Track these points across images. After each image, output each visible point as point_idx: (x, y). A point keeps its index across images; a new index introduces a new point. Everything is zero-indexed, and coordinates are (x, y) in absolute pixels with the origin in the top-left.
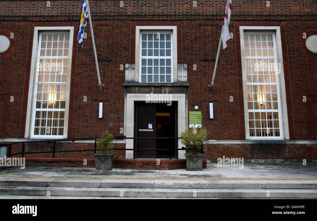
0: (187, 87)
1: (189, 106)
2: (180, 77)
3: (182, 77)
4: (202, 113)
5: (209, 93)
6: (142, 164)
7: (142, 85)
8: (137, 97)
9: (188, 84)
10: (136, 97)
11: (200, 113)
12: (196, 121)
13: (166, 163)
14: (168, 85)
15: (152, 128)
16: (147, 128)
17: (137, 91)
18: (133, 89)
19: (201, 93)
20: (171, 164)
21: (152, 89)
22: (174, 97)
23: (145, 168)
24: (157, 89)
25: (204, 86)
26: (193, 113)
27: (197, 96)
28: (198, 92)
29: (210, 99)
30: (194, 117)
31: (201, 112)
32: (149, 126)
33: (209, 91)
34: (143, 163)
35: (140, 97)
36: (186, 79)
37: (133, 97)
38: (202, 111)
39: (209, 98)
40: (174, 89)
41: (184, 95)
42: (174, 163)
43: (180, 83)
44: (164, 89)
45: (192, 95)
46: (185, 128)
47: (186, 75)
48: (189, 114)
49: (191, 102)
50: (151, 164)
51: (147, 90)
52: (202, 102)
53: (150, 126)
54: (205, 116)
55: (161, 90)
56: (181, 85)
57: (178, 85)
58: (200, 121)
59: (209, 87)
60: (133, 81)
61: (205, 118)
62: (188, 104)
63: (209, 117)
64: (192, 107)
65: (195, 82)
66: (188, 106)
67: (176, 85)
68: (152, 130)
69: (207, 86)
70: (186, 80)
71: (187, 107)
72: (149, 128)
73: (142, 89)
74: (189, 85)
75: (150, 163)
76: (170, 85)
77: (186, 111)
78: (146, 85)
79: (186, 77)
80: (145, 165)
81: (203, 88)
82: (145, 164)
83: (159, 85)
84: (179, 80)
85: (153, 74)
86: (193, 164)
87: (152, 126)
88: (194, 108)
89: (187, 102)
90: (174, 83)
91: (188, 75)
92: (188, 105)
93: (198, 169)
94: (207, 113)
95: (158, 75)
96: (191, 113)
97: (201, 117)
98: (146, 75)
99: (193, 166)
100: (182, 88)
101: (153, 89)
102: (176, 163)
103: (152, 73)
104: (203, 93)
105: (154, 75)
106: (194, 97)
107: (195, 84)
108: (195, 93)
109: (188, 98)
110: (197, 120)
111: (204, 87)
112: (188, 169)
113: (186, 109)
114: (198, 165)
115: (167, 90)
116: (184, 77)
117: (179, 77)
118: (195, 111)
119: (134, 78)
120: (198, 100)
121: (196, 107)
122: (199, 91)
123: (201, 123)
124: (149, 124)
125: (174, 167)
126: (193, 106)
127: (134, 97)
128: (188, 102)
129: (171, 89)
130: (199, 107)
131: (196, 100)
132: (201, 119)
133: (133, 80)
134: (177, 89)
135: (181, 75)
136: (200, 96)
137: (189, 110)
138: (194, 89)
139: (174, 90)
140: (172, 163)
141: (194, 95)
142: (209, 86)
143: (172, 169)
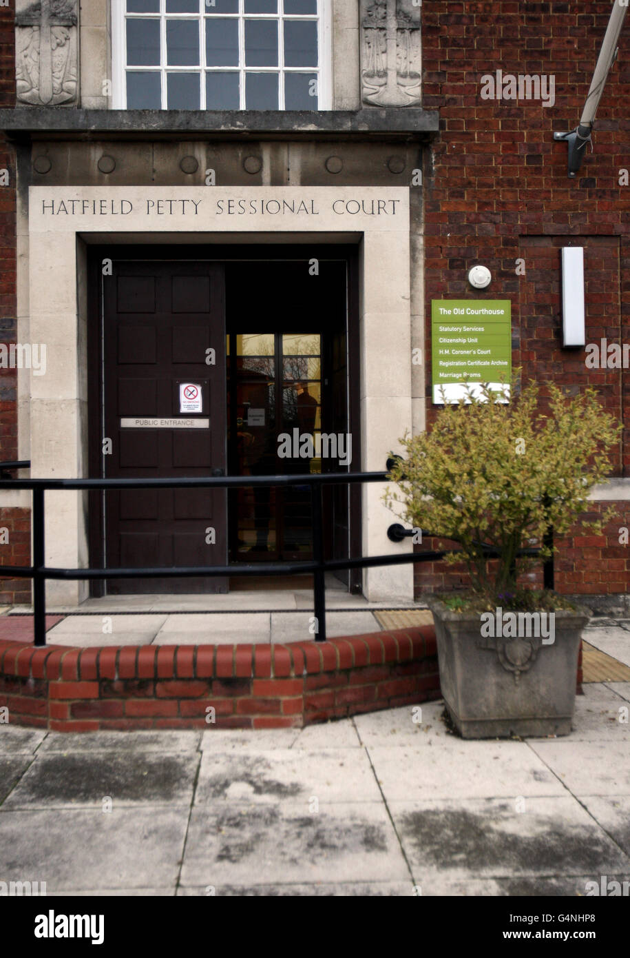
0: (421, 142)
1: (435, 264)
2: (377, 80)
3: (392, 78)
4: (514, 311)
5: (557, 182)
6: (92, 690)
7: (126, 124)
8: (99, 208)
9: (428, 123)
10: (89, 210)
11: (500, 310)
12: (478, 363)
13: (287, 677)
14: (296, 128)
15: (199, 409)
16: (173, 410)
17: (94, 169)
18: (69, 156)
19: (510, 183)
20: (325, 679)
21: (193, 158)
22: (340, 207)
23: (124, 721)
24: (232, 158)
25: (531, 136)
26: (458, 311)
27: (483, 205)
28: (492, 179)
29: (564, 219)
30: (464, 335)
31: (507, 304)
32: (183, 398)
33: (557, 172)
34: (104, 684)
35: (117, 209)
36: (412, 92)
37: (69, 205)
38: (514, 300)
39: (560, 217)
40: (337, 159)
41: (402, 194)
42: (346, 671)
43: (375, 113)
44: (274, 159)
45: (452, 195)
46: (405, 402)
47: (417, 67)
48: (434, 318)
49: (444, 240)
50: (173, 684)
51: (161, 161)
52: (514, 243)
53: (191, 398)
54: (530, 334)
55: (252, 164)
56: (384, 128)
57: (364, 128)
58: (500, 363)
59: (563, 141)
60: (70, 104)
61: (530, 343)
62: (429, 254)
63: (560, 333)
64: (449, 277)
65: (470, 111)
66: (429, 266)
67: (348, 126)
68: (204, 423)
69: (550, 137)
70: (412, 100)
71: (421, 273)
72: (183, 410)
73: (131, 159)
74: (436, 128)
75: (156, 680)
76: (312, 127)
77: (412, 299)
78: (154, 126)
79: (414, 76)
80: (115, 694)
81: (522, 152)
82: (117, 685)
83: (239, 126)
84: (371, 98)
85: (203, 67)
86: (500, 687)
87: (199, 398)
88: (464, 277)
89: (421, 241)
90: (334, 115)
91: (426, 64)
92: (427, 263)
93: (538, 726)
94: (542, 308)
95: (237, 73)
96: (442, 309)
97: (505, 334)
98: (158, 74)
99: (499, 703)
100: (389, 152)
101: (201, 154)
102: (360, 668)
103: (197, 63)
104: (519, 183)
105: (208, 73)
106: (462, 209)
107: (470, 123)
108: (470, 184)
109: (426, 221)
110: (483, 358)
111: (531, 147)
112: (463, 728)
113: (412, 288)
114: (543, 690)
115: (294, 159)
116: (404, 76)
117: (369, 75)
118: (467, 298)
119: (73, 85)
120: (490, 227)
121: (480, 275)
122: (495, 171)
123: (508, 373)
124: (183, 387)
125: (348, 697)
126: (461, 265)
127: (78, 206)
128: (427, 242)
129: (316, 158)
130: (497, 275)
131: (476, 227)
132: (508, 351)
133: (67, 96)
134: (355, 158)
135: (381, 62)
136: (503, 204)
137: (434, 291)
138: (463, 161)
139: (335, 164)
140: (330, 672)
141: (462, 196)
142: (558, 141)
143: (335, 719)
